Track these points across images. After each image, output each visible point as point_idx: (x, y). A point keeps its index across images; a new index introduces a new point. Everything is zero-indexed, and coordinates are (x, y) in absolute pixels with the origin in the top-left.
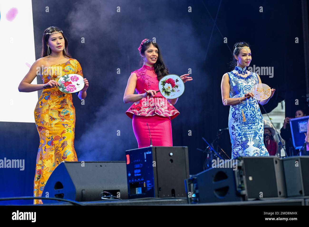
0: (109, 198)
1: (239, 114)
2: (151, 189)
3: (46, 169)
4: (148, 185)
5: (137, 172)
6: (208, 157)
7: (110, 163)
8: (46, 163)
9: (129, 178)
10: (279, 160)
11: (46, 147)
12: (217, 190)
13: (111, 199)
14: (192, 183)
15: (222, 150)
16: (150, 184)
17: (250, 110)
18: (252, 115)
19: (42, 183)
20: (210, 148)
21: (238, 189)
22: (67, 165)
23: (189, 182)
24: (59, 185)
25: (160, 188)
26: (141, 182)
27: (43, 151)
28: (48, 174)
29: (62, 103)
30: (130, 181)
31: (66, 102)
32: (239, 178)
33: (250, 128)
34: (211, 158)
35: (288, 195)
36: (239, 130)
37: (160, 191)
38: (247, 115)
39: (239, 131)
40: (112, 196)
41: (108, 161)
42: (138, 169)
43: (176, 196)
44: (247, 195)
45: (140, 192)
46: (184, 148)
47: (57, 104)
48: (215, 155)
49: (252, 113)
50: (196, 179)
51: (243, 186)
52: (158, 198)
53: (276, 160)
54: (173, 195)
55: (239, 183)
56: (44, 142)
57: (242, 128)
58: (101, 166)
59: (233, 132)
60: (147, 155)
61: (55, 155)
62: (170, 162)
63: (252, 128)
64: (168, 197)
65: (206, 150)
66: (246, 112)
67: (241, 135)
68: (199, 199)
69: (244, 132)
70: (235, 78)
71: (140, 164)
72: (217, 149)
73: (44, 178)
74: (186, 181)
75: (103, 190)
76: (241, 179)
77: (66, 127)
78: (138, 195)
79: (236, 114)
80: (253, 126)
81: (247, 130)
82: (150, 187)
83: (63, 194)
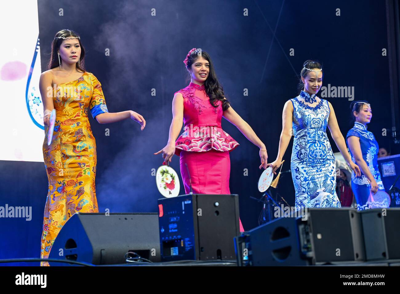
0: (136, 260)
1: (306, 154)
2: (191, 249)
3: (54, 224)
4: (187, 243)
5: (173, 227)
6: (264, 207)
7: (138, 215)
8: (54, 216)
9: (161, 235)
10: (356, 212)
11: (54, 194)
12: (275, 251)
13: (138, 262)
14: (243, 242)
15: (282, 199)
16: (189, 243)
17: (320, 149)
18: (322, 156)
19: (49, 242)
20: (268, 196)
21: (303, 250)
22: (81, 218)
23: (239, 240)
24: (71, 244)
25: (202, 248)
26: (177, 241)
27: (52, 200)
28: (57, 230)
29: (77, 134)
30: (163, 238)
31: (82, 133)
32: (305, 236)
33: (319, 170)
34: (268, 208)
35: (368, 258)
36: (304, 173)
37: (202, 251)
38: (316, 155)
39: (305, 175)
40: (139, 257)
41: (135, 213)
42: (174, 222)
43: (223, 258)
44: (314, 258)
45: (176, 253)
46: (234, 196)
47: (71, 136)
48: (273, 205)
49: (322, 153)
50: (249, 236)
51: (309, 246)
52: (199, 261)
53: (352, 212)
54: (219, 257)
55: (304, 242)
56: (52, 188)
57: (309, 172)
58: (126, 219)
59: (297, 176)
60: (185, 205)
61: (66, 205)
62: (216, 215)
63: (321, 171)
64: (213, 259)
65: (262, 198)
66: (315, 151)
67: (308, 180)
68: (252, 263)
69: (312, 176)
70: (301, 108)
71: (177, 217)
72: (277, 197)
73: (52, 235)
74: (236, 239)
75: (128, 250)
76: (306, 237)
77: (83, 167)
78: (173, 257)
79: (301, 154)
80: (322, 168)
81: (315, 173)
82: (189, 246)
83: (76, 255)
